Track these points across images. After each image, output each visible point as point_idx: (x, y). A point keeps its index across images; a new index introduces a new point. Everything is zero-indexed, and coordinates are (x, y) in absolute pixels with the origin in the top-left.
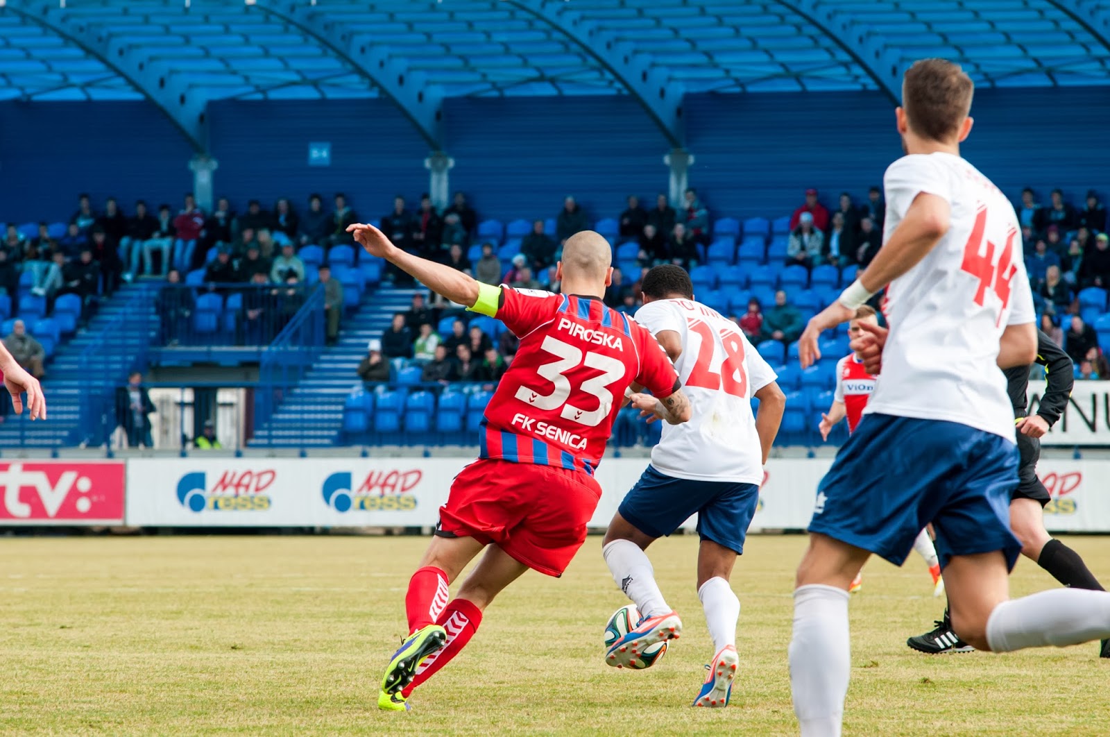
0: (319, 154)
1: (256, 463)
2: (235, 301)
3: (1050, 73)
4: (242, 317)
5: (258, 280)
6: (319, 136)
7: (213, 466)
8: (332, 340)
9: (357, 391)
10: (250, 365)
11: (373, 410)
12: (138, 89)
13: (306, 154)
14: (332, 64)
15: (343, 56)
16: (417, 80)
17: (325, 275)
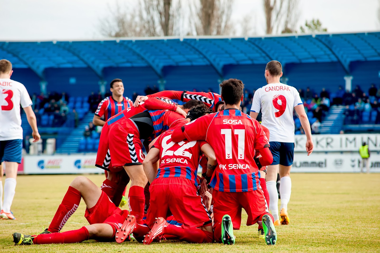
0: (73, 81)
1: (57, 157)
2: (52, 117)
3: (252, 60)
4: (53, 121)
5: (57, 112)
6: (72, 76)
7: (46, 158)
8: (76, 127)
9: (82, 139)
10: (55, 133)
11: (86, 144)
12: (25, 63)
13: (68, 81)
14: (75, 58)
15: (78, 56)
16: (97, 62)
17: (74, 111)
